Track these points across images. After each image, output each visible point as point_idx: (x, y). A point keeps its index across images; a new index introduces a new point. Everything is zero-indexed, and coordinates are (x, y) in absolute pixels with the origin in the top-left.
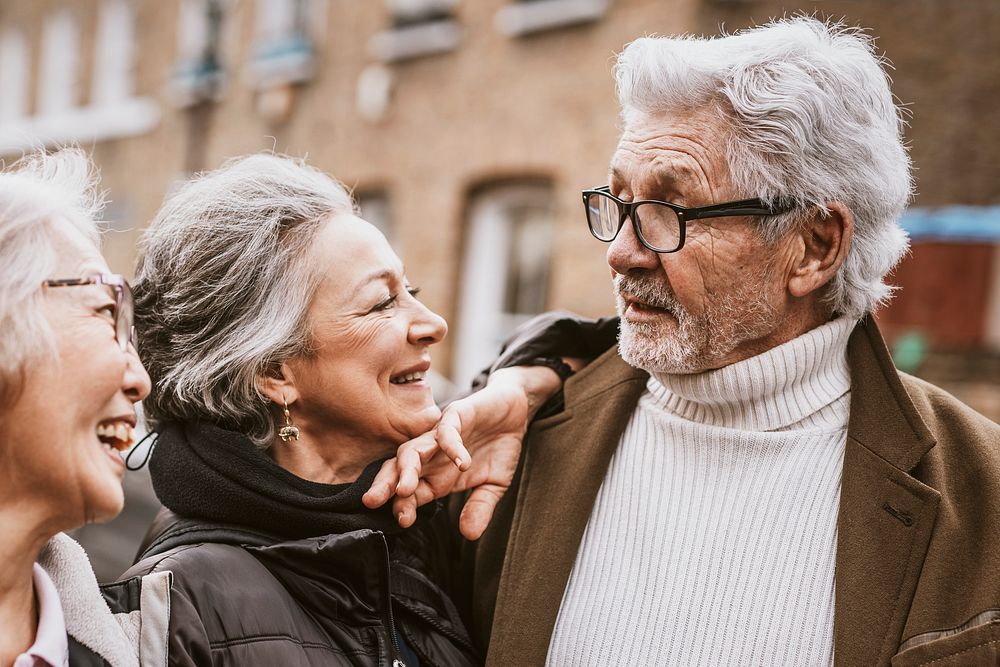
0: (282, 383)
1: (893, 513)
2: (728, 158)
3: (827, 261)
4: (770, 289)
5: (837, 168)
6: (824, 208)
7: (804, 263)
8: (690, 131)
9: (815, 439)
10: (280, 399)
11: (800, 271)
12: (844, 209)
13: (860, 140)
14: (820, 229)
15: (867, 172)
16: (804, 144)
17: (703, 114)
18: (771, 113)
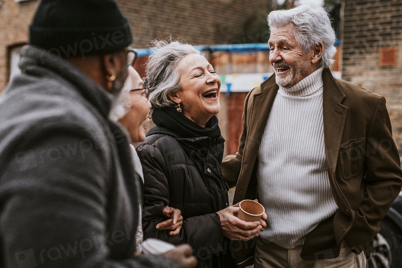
0: (177, 98)
1: (338, 112)
2: (294, 35)
3: (319, 55)
4: (307, 62)
5: (319, 35)
6: (317, 43)
7: (314, 56)
8: (286, 30)
9: (316, 97)
10: (177, 102)
11: (313, 58)
12: (321, 43)
13: (323, 28)
14: (317, 48)
15: (326, 35)
16: (311, 30)
17: (288, 26)
18: (303, 24)
